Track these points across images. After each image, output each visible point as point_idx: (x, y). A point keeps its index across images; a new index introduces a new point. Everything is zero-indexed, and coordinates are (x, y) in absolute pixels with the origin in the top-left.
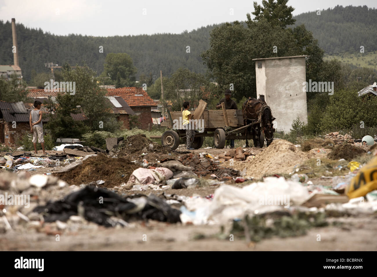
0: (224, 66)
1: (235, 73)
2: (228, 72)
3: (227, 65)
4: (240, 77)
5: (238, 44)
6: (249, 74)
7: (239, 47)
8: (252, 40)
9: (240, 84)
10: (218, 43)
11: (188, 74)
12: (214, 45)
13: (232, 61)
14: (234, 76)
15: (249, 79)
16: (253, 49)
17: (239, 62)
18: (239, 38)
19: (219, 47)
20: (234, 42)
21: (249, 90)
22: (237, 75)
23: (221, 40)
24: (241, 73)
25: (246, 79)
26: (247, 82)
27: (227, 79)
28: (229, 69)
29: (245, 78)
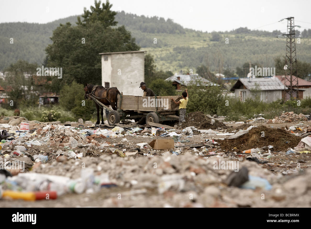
0: (65, 59)
1: (74, 64)
2: (68, 64)
3: (68, 58)
4: (78, 67)
5: (78, 41)
6: (86, 66)
7: (78, 44)
8: (89, 37)
9: (78, 73)
10: (61, 40)
11: (27, 65)
12: (57, 41)
13: (71, 54)
14: (73, 67)
15: (86, 69)
16: (89, 45)
17: (78, 56)
18: (78, 36)
19: (61, 42)
20: (74, 39)
21: (85, 78)
22: (76, 66)
23: (63, 37)
24: (79, 65)
25: (84, 69)
26: (84, 72)
27: (67, 69)
28: (69, 61)
29: (83, 68)
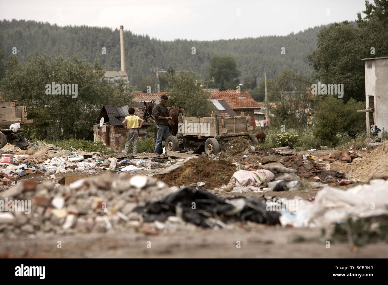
0: (331, 67)
1: (343, 74)
2: (335, 73)
3: (335, 65)
4: (348, 77)
5: (347, 44)
6: (358, 75)
7: (347, 48)
8: (362, 39)
9: (348, 85)
10: (326, 44)
11: (294, 76)
12: (321, 46)
13: (340, 61)
14: (341, 77)
15: (358, 79)
16: (362, 49)
17: (347, 63)
18: (348, 38)
19: (326, 47)
20: (343, 42)
21: (358, 91)
22: (344, 76)
23: (329, 40)
24: (349, 74)
25: (355, 79)
26: (356, 83)
27: (334, 80)
28: (337, 70)
29: (353, 78)
